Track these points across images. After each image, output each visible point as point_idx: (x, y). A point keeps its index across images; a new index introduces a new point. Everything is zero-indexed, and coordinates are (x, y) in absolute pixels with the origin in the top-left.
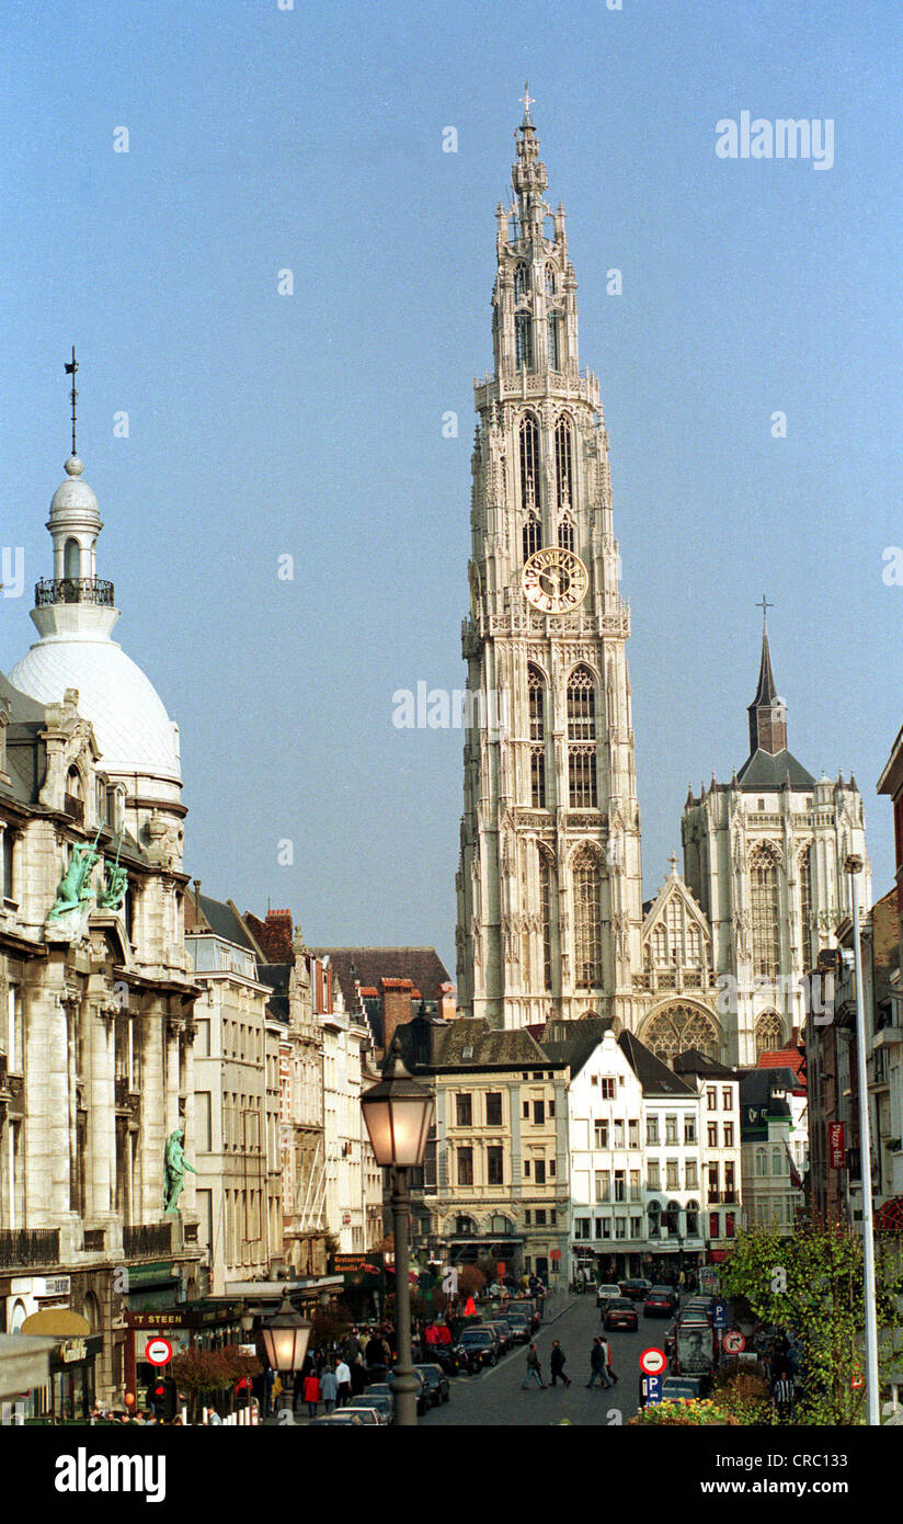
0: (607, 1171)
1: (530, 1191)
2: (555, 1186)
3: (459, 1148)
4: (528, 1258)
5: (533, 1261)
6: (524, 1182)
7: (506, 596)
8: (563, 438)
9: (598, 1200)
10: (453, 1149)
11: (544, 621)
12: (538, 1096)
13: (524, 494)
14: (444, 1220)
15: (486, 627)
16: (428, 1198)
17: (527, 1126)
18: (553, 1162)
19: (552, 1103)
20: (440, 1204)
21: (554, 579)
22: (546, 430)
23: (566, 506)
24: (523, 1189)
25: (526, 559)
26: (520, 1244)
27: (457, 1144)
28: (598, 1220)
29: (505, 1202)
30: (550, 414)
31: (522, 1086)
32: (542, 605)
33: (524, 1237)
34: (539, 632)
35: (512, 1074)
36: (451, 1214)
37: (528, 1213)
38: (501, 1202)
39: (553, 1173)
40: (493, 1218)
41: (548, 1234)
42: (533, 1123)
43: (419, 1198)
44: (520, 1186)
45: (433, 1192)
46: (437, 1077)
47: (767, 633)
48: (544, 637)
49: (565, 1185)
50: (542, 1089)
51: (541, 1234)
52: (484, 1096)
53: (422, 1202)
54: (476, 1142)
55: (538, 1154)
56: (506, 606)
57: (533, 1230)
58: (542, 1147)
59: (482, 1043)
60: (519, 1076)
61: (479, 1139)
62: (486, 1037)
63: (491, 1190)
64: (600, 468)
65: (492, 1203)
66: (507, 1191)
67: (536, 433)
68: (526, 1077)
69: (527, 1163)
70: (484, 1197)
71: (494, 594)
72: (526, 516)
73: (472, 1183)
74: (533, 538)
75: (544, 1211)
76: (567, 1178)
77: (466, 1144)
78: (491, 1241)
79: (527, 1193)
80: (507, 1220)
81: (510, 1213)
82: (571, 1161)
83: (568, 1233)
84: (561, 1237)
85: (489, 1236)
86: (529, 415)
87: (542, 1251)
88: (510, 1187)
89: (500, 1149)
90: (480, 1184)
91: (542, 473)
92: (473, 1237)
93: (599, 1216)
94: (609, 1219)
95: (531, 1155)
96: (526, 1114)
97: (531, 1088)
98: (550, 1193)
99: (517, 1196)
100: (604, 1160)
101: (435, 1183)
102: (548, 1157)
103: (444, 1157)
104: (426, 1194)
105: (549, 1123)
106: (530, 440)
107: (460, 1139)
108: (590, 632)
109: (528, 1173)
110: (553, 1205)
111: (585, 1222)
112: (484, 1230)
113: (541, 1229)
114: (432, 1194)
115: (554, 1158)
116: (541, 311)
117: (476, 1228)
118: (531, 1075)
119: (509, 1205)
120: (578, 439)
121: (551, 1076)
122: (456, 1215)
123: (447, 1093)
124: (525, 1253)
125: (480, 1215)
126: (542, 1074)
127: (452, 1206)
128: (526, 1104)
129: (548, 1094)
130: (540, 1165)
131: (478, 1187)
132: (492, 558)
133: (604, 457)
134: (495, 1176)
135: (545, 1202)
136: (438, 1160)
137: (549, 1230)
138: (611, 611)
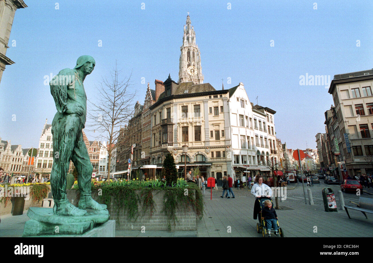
0: (244, 136)
1: (213, 143)
2: (225, 141)
3: (182, 127)
4: (213, 173)
5: (215, 174)
6: (211, 140)
7: (185, 72)
8: (193, 53)
9: (242, 147)
10: (180, 127)
11: (191, 77)
12: (216, 104)
13: (188, 60)
14: (176, 157)
15: (182, 77)
16: (169, 147)
17: (211, 117)
18: (223, 131)
19: (222, 107)
20: (174, 150)
21: (192, 71)
22: (191, 51)
23: (194, 62)
24: (210, 143)
25: (188, 68)
26: (210, 166)
27: (182, 125)
28: (242, 156)
29: (203, 148)
30: (192, 49)
31: (209, 101)
32: (191, 74)
33: (211, 163)
34: (190, 78)
35: (205, 97)
36: (179, 154)
37: (212, 153)
38: (201, 148)
39: (223, 135)
40: (197, 155)
41: (221, 162)
42: (214, 115)
43: (166, 147)
44: (209, 141)
45: (171, 144)
46: (174, 100)
47: (223, 83)
48: (191, 79)
49: (229, 140)
50: (217, 102)
51: (219, 162)
52: (193, 106)
53: (166, 149)
54: (190, 124)
55: (217, 128)
56: (185, 74)
57: (215, 160)
58: (218, 125)
59: (192, 88)
60: (208, 97)
61: (191, 123)
62: (194, 86)
63: (196, 144)
64: (199, 57)
65: (197, 148)
66: (203, 144)
67: (190, 52)
68: (210, 97)
69: (212, 132)
70: (193, 146)
71: (183, 72)
72: (188, 63)
73: (188, 141)
74: (189, 65)
75: (220, 152)
76: (230, 137)
77: (185, 125)
78: (196, 165)
79: (212, 144)
80: (203, 156)
81: (204, 153)
82: (231, 130)
83: (231, 161)
84: (228, 163)
85: (195, 163)
86: (188, 49)
87: (219, 169)
88: (204, 142)
89: (200, 127)
90: (192, 141)
91: (190, 57)
92: (188, 163)
93: (243, 154)
94: (246, 156)
95: (213, 129)
96: (211, 112)
97: (213, 102)
98: (222, 144)
99: (207, 145)
100: (243, 131)
101: (172, 141)
102: (221, 128)
103: (176, 131)
104: (169, 145)
105: (221, 115)
106: (189, 53)
107: (183, 123)
108: (198, 79)
109: (212, 136)
110: (224, 149)
111: (237, 157)
112: (193, 160)
113: (219, 160)
114: (171, 145)
115: (223, 129)
116: (190, 36)
117: (190, 159)
118: (212, 96)
119: (204, 150)
120: (196, 53)
121: (221, 96)
122: (181, 154)
123: (178, 106)
124: (212, 170)
125: (192, 154)
126: (217, 96)
127: (179, 151)
128: (211, 108)
129: (220, 103)
130: (218, 132)
131: (191, 143)
132: (183, 67)
133: (199, 55)
134: (198, 137)
135: (221, 147)
136: (174, 132)
137: (222, 160)
138: (201, 75)
